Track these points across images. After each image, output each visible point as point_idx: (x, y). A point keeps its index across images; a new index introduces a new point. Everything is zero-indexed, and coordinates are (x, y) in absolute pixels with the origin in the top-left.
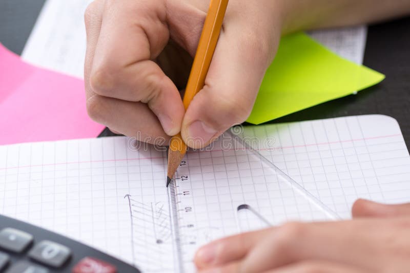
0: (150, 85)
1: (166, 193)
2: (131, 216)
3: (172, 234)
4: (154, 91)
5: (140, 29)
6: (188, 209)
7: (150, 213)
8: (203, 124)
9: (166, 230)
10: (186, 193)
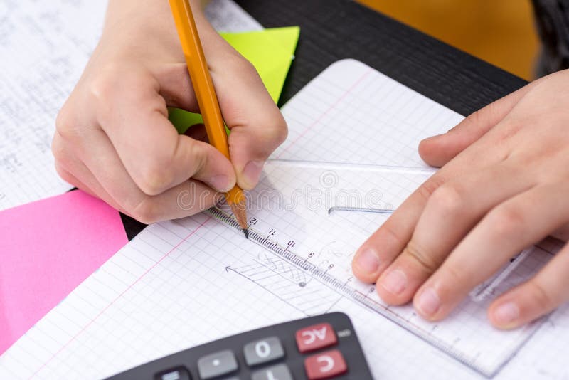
0: (197, 157)
1: (254, 244)
2: (253, 281)
3: (303, 272)
4: (201, 160)
5: (157, 113)
6: (292, 244)
7: (265, 269)
8: (254, 162)
9: (295, 272)
10: (272, 233)
